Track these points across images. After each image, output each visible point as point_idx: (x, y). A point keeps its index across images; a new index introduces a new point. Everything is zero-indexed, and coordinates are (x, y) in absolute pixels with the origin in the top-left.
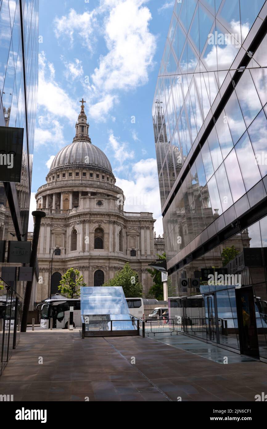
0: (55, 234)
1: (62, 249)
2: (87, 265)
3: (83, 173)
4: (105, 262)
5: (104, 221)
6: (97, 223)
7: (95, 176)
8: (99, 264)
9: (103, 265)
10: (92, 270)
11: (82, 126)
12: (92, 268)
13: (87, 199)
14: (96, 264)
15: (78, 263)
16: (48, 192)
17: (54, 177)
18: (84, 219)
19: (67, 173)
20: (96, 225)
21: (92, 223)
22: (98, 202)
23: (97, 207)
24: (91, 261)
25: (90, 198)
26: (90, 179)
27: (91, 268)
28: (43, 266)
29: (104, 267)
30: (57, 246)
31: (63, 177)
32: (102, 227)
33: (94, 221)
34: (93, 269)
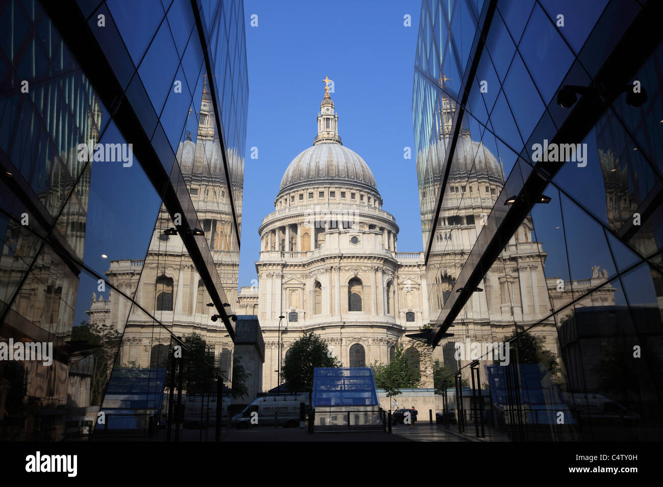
0: (289, 289)
1: (300, 312)
2: (339, 336)
3: (331, 192)
4: (366, 331)
5: (363, 268)
6: (352, 270)
7: (348, 195)
8: (357, 334)
9: (362, 335)
10: (346, 343)
11: (327, 118)
12: (346, 341)
13: (335, 234)
14: (352, 334)
15: (324, 333)
16: (278, 224)
17: (286, 200)
18: (331, 265)
19: (305, 193)
20: (351, 275)
21: (343, 271)
22: (352, 238)
23: (352, 246)
24: (343, 330)
25: (340, 233)
26: (342, 202)
27: (344, 340)
28: (272, 338)
29: (365, 339)
30: (292, 308)
31: (300, 199)
32: (358, 276)
33: (347, 268)
34: (348, 342)
